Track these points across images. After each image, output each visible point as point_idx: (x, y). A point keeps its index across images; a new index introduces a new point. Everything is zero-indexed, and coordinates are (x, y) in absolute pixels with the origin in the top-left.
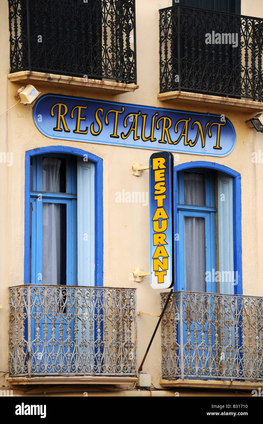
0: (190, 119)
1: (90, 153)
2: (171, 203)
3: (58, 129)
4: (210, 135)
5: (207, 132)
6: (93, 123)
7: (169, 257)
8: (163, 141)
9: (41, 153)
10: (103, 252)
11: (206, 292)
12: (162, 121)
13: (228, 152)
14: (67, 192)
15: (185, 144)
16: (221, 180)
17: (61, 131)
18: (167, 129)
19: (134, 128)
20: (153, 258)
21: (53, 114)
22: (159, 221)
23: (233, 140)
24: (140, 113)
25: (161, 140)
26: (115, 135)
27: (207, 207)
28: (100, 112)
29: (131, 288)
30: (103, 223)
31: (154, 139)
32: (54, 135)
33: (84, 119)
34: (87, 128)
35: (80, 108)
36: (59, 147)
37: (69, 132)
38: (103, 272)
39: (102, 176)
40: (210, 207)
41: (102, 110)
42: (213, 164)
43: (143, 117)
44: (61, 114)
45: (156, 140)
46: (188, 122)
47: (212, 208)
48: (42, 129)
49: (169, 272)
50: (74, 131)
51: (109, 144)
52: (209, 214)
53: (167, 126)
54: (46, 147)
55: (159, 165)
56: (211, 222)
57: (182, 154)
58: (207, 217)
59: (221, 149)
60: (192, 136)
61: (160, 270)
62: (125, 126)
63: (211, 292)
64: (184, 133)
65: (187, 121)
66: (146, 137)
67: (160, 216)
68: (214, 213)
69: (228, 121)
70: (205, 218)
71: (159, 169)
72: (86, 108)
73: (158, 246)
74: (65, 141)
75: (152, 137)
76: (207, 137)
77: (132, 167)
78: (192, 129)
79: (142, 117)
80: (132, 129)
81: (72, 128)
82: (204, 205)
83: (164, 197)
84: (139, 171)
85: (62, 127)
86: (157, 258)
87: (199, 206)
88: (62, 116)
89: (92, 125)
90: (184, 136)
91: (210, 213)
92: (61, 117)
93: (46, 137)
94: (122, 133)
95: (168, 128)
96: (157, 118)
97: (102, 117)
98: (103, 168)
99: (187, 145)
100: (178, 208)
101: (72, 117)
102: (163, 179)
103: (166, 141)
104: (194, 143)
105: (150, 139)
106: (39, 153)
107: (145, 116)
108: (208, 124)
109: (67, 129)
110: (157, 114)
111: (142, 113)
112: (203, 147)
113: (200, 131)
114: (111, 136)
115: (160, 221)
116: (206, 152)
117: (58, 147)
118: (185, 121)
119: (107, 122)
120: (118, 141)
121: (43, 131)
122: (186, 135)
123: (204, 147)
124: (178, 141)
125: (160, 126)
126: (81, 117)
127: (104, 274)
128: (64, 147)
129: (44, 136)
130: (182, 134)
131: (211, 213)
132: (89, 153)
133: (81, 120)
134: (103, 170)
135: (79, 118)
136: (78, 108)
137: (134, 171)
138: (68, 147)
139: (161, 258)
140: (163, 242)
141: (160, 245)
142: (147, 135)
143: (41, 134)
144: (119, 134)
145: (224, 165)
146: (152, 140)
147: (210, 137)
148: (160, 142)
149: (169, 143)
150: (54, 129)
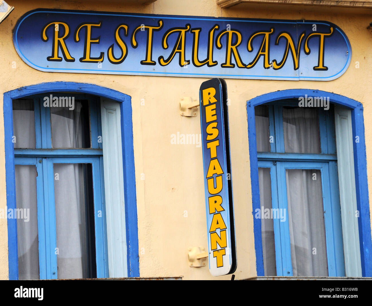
0: (272, 30)
1: (110, 88)
2: (225, 151)
3: (56, 57)
4: (307, 51)
5: (302, 47)
6: (112, 46)
7: (226, 228)
8: (228, 64)
9: (29, 94)
10: (137, 228)
11: (328, 276)
12: (225, 37)
13: (339, 73)
14: (91, 147)
15: (266, 67)
16: (338, 114)
17: (61, 60)
18: (234, 48)
19: (180, 48)
20: (210, 232)
21: (45, 38)
22: (213, 178)
23: (346, 56)
24: (188, 27)
25: (226, 63)
26: (149, 61)
27: (324, 154)
28: (122, 30)
29: (173, 277)
30: (135, 187)
31: (213, 62)
32: (49, 67)
33: (97, 41)
34: (102, 54)
35: (89, 26)
36: (58, 83)
37: (73, 61)
38: (138, 256)
39: (131, 120)
40: (328, 154)
41: (126, 27)
42: (314, 92)
43: (194, 33)
44: (59, 37)
45: (217, 64)
46: (270, 35)
47: (331, 155)
48: (28, 60)
49: (229, 250)
50: (81, 60)
51: (140, 74)
52: (327, 164)
53: (234, 42)
54: (36, 85)
55: (210, 98)
56: (331, 174)
57: (262, 81)
58: (324, 169)
59: (326, 69)
60: (277, 55)
61: (219, 248)
62: (165, 46)
63: (313, 275)
64: (264, 50)
65: (267, 34)
66: (200, 60)
67: (215, 172)
68: (334, 162)
69: (336, 29)
70: (321, 170)
71: (210, 104)
72: (99, 25)
73: (215, 214)
74: (67, 74)
75: (210, 61)
76: (302, 54)
77: (179, 105)
78: (277, 44)
79: (192, 32)
80: (176, 50)
81: (78, 54)
82: (320, 152)
83: (217, 143)
84: (190, 110)
85: (61, 55)
86: (214, 232)
87: (314, 154)
88: (61, 40)
89: (111, 49)
90: (264, 55)
91: (328, 162)
92: (59, 41)
93: (36, 71)
94: (161, 57)
95: (236, 46)
96: (217, 33)
97: (126, 36)
98: (131, 109)
99: (268, 68)
100: (258, 158)
101: (77, 39)
102: (215, 118)
103: (234, 65)
104: (281, 65)
105: (208, 63)
106: (26, 95)
107: (197, 32)
108: (303, 35)
109: (69, 57)
110: (217, 27)
111: (192, 27)
112: (295, 69)
113: (290, 47)
114: (142, 63)
115: (215, 177)
116: (301, 75)
117: (56, 84)
118: (265, 35)
119: (135, 44)
120: (154, 70)
121: (30, 62)
122: (266, 53)
123: (298, 68)
124: (253, 64)
125: (222, 43)
126: (91, 39)
127: (140, 260)
128: (65, 83)
129: (33, 69)
130: (260, 53)
131: (330, 163)
132: (108, 89)
133: (91, 43)
134: (132, 112)
135: (89, 41)
136: (86, 27)
137: (183, 109)
138: (73, 82)
139: (218, 231)
140: (219, 209)
141: (217, 212)
142: (203, 57)
143: (28, 67)
144: (155, 59)
145: (332, 93)
146: (211, 63)
147: (308, 54)
148: (223, 66)
149: (239, 66)
150: (49, 59)
